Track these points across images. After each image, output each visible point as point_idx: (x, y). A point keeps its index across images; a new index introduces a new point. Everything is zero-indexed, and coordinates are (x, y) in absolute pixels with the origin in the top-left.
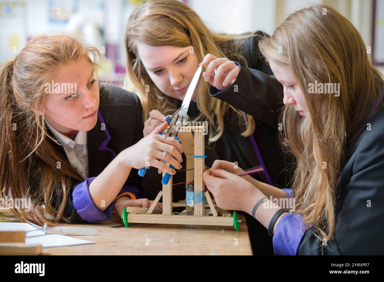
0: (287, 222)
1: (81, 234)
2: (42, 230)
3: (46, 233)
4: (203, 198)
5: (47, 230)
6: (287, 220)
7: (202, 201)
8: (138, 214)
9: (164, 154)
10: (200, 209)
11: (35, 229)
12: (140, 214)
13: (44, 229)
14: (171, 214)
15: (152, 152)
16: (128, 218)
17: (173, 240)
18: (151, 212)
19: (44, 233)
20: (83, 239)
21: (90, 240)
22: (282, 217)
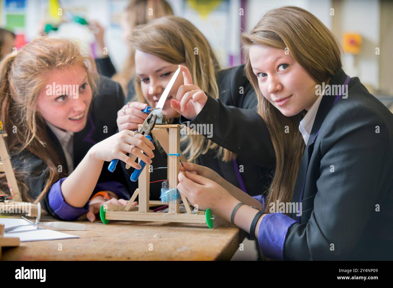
0: (269, 222)
1: (71, 230)
2: (34, 225)
3: (38, 228)
4: (177, 195)
5: (39, 225)
6: (269, 220)
7: (176, 198)
8: (116, 211)
9: (131, 147)
10: (174, 206)
11: (28, 224)
12: (118, 211)
13: (36, 224)
14: (148, 211)
15: (119, 145)
16: (106, 215)
17: (156, 235)
18: (128, 210)
19: (36, 228)
20: (70, 234)
21: (75, 235)
22: (264, 218)
